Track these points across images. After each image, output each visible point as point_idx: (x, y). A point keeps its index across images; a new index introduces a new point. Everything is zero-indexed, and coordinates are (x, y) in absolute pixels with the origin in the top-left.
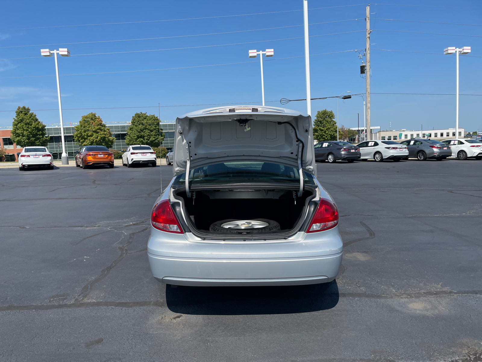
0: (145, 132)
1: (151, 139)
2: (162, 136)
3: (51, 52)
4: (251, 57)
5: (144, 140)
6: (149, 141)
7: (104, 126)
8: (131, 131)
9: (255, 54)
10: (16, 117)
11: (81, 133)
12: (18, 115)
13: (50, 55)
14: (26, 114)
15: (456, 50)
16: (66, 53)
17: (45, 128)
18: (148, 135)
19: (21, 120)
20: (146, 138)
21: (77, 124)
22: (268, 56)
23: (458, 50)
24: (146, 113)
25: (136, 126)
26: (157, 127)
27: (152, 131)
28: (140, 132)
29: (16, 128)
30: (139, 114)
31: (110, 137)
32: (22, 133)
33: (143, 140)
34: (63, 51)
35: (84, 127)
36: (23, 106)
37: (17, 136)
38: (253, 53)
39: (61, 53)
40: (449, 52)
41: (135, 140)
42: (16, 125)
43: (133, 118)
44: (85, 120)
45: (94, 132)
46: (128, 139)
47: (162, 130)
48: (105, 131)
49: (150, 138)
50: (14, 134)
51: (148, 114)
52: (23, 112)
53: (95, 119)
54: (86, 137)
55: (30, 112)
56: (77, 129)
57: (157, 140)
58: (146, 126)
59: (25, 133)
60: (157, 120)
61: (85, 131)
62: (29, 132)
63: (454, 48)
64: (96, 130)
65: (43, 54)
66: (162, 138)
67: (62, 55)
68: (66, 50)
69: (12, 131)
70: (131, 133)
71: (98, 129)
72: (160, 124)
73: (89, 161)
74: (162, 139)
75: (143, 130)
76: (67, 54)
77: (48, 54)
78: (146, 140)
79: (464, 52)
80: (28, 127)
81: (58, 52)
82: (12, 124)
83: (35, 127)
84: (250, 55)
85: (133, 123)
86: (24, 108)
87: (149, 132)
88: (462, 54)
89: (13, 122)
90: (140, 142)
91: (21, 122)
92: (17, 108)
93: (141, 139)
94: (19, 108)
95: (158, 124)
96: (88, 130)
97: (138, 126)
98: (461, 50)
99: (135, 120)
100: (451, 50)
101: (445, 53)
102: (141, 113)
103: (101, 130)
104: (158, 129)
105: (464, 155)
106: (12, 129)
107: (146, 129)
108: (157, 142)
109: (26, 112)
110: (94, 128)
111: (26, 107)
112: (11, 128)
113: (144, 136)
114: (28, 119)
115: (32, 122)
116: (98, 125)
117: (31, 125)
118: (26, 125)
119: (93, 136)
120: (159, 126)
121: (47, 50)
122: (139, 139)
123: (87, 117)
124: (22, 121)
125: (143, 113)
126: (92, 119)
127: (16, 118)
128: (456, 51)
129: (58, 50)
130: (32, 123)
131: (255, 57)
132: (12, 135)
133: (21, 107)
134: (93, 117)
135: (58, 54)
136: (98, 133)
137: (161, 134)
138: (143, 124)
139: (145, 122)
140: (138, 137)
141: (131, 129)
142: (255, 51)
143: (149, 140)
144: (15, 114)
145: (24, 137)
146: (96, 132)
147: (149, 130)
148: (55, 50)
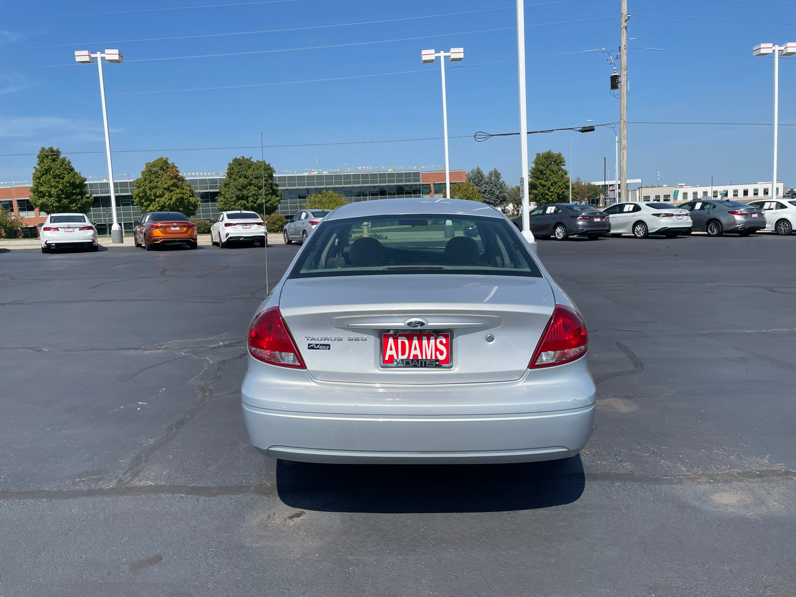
0: (249, 189)
1: (258, 202)
2: (277, 196)
3: (93, 56)
4: (425, 62)
5: (248, 202)
6: (255, 205)
7: (182, 180)
8: (226, 189)
9: (432, 57)
10: (39, 164)
11: (144, 191)
12: (41, 161)
13: (91, 61)
14: (54, 160)
15: (774, 48)
16: (117, 57)
17: (86, 183)
18: (254, 195)
19: (46, 170)
20: (251, 199)
21: (140, 176)
22: (454, 60)
23: (777, 48)
24: (251, 157)
25: (235, 180)
26: (270, 181)
27: (260, 188)
28: (239, 190)
29: (39, 183)
30: (239, 159)
31: (191, 198)
32: (49, 192)
33: (247, 204)
34: (112, 54)
35: (150, 182)
36: (49, 147)
37: (40, 197)
38: (428, 54)
39: (108, 57)
40: (763, 51)
41: (232, 203)
42: (39, 178)
43: (230, 166)
44: (151, 171)
45: (165, 189)
46: (221, 201)
47: (277, 185)
48: (183, 189)
49: (257, 200)
50: (36, 194)
51: (254, 160)
52: (50, 157)
53: (167, 167)
54: (153, 197)
55: (61, 157)
56: (138, 184)
57: (269, 203)
58: (250, 180)
59: (53, 191)
60: (270, 169)
61: (151, 189)
62: (61, 190)
63: (770, 45)
64: (169, 187)
65: (78, 59)
66: (277, 199)
67: (109, 60)
68: (117, 51)
69: (32, 187)
70: (226, 192)
71: (172, 186)
72: (274, 176)
73: (155, 238)
74: (277, 201)
75: (247, 186)
76: (118, 59)
77: (87, 59)
78: (251, 202)
79: (788, 51)
80: (57, 182)
81: (103, 55)
82: (32, 176)
83: (69, 182)
84: (424, 58)
85: (230, 175)
86: (51, 150)
87: (256, 190)
88: (783, 55)
89: (34, 174)
90: (241, 206)
91: (46, 173)
92: (40, 149)
93: (244, 202)
94: (43, 149)
95: (271, 176)
96: (156, 187)
97: (238, 180)
98: (782, 48)
99: (233, 169)
100: (766, 48)
101: (755, 54)
102: (243, 158)
103: (177, 187)
104: (271, 184)
105: (787, 227)
106: (32, 185)
107: (251, 184)
108: (269, 205)
109: (54, 157)
110: (166, 183)
111: (55, 149)
112: (30, 184)
113: (248, 197)
114: (58, 169)
115: (64, 174)
116: (172, 178)
117: (63, 178)
118: (55, 178)
119: (165, 196)
120: (272, 180)
121: (86, 52)
123: (154, 165)
124: (47, 171)
125: (246, 157)
126: (162, 168)
127: (38, 167)
128: (774, 51)
129: (104, 52)
130: (64, 175)
131: (432, 61)
132: (31, 194)
133: (47, 148)
134: (164, 166)
135: (103, 58)
136: (171, 191)
137: (274, 193)
138: (246, 177)
139: (249, 173)
140: (239, 198)
141: (226, 185)
142: (433, 51)
143: (255, 203)
144: (36, 161)
145: (52, 198)
146: (168, 189)
147: (255, 187)
148: (99, 53)
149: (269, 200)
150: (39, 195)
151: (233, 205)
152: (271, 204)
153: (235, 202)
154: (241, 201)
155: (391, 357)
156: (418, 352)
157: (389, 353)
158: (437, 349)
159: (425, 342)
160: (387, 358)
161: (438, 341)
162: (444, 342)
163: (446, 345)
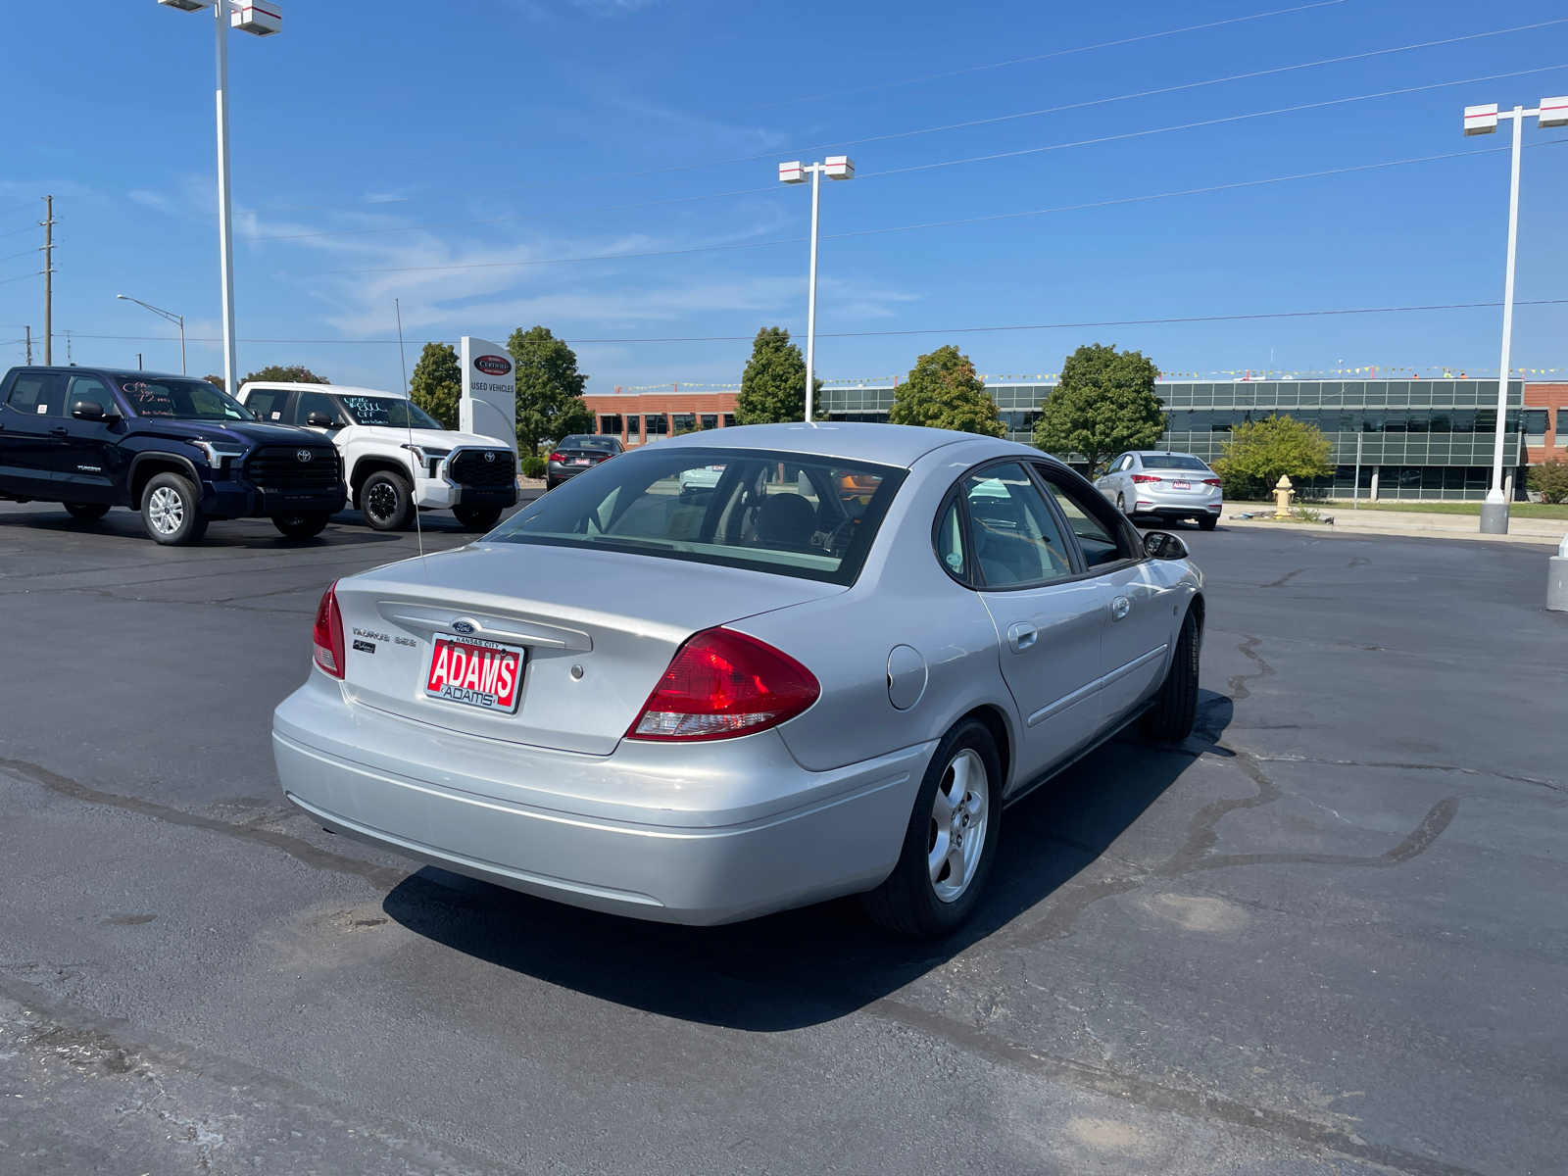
0: (1099, 408)
1: (1115, 433)
2: (1157, 424)
3: (806, 169)
4: (1472, 132)
5: (1094, 434)
6: (1107, 440)
7: (978, 388)
8: (1055, 407)
9: (1492, 121)
10: (754, 357)
11: (909, 408)
12: (759, 352)
13: (802, 179)
14: (777, 349)
16: (842, 170)
17: (821, 389)
18: (1109, 419)
19: (763, 366)
20: (1099, 428)
21: (905, 379)
24: (1114, 346)
25: (1074, 389)
26: (1144, 394)
27: (1122, 407)
28: (1082, 410)
29: (750, 387)
30: (1089, 349)
31: (988, 422)
32: (763, 404)
33: (1091, 437)
34: (836, 165)
35: (921, 390)
36: (772, 327)
37: (749, 411)
38: (1480, 116)
39: (829, 171)
41: (1063, 435)
42: (751, 380)
43: (1069, 363)
44: (925, 370)
45: (946, 403)
46: (1044, 429)
47: (1160, 402)
48: (976, 404)
49: (1113, 429)
50: (744, 405)
51: (1119, 351)
52: (771, 345)
53: (955, 364)
54: (921, 418)
55: (788, 344)
56: (901, 393)
57: (1136, 437)
58: (1105, 391)
59: (770, 402)
60: (1150, 369)
61: (921, 403)
62: (781, 401)
64: (952, 401)
65: (783, 177)
66: (1155, 429)
67: (830, 176)
68: (843, 159)
69: (739, 394)
70: (1054, 412)
71: (957, 398)
72: (1156, 383)
74: (1155, 434)
75: (1096, 402)
76: (844, 172)
77: (796, 175)
78: (1101, 434)
80: (777, 387)
81: (822, 168)
82: (742, 375)
83: (794, 388)
84: (1469, 124)
85: (1066, 380)
86: (775, 332)
87: (1112, 411)
89: (745, 372)
90: (1080, 441)
91: (762, 373)
92: (759, 331)
93: (1085, 432)
94: (764, 331)
95: (1148, 384)
96: (930, 400)
97: (1080, 389)
99: (1073, 369)
102: (1098, 346)
103: (967, 400)
104: (1146, 399)
106: (740, 392)
107: (1104, 398)
108: (1136, 442)
109: (778, 344)
110: (947, 393)
111: (781, 331)
112: (737, 388)
113: (1095, 423)
114: (782, 365)
115: (789, 373)
116: (960, 384)
117: (786, 381)
118: (774, 380)
119: (942, 417)
120: (1150, 390)
121: (796, 165)
122: (1077, 432)
123: (931, 360)
124: (766, 367)
125: (1103, 346)
126: (945, 366)
127: (752, 360)
129: (822, 163)
130: (789, 375)
131: (1489, 130)
132: (737, 405)
133: (769, 329)
134: (950, 360)
135: (821, 173)
136: (955, 408)
137: (1152, 416)
138: (1096, 384)
139: (1103, 377)
140: (1077, 425)
141: (1056, 399)
142: (1493, 108)
143: (1108, 436)
144: (752, 350)
145: (766, 414)
146: (948, 404)
147: (1113, 403)
148: (816, 164)
149: (1138, 432)
150: (748, 408)
151: (1065, 438)
152: (1139, 440)
153: (1069, 432)
154: (1080, 431)
155: (440, 678)
156: (474, 678)
157: (439, 672)
158: (500, 678)
159: (487, 662)
160: (434, 681)
161: (505, 662)
162: (512, 667)
163: (513, 673)
